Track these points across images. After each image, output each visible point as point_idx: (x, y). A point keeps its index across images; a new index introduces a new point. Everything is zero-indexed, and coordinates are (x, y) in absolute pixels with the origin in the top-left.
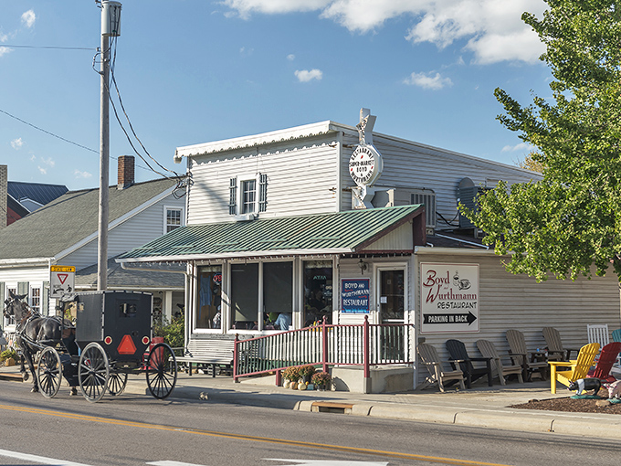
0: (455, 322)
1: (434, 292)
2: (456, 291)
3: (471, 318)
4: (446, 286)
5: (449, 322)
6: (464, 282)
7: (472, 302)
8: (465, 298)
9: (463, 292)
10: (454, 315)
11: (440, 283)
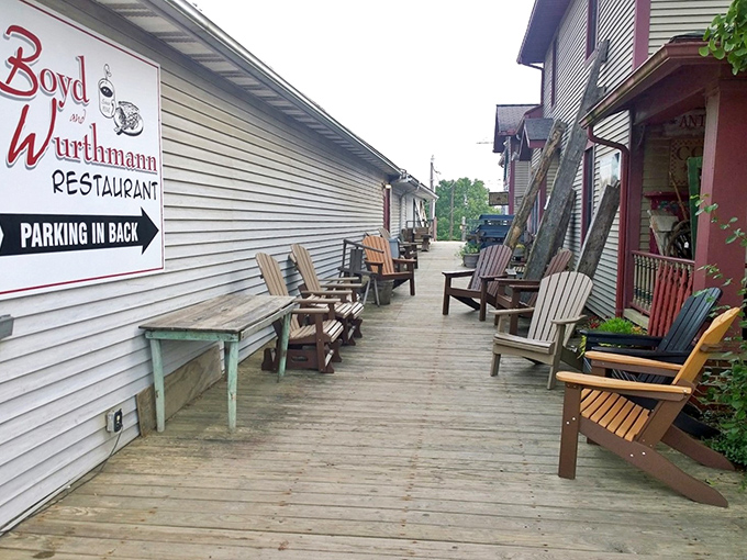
0: (107, 245)
1: (37, 125)
2: (108, 138)
3: (145, 231)
4: (78, 109)
5: (90, 246)
6: (128, 111)
7: (146, 178)
8: (130, 166)
9: (126, 144)
10: (106, 220)
11: (58, 95)
